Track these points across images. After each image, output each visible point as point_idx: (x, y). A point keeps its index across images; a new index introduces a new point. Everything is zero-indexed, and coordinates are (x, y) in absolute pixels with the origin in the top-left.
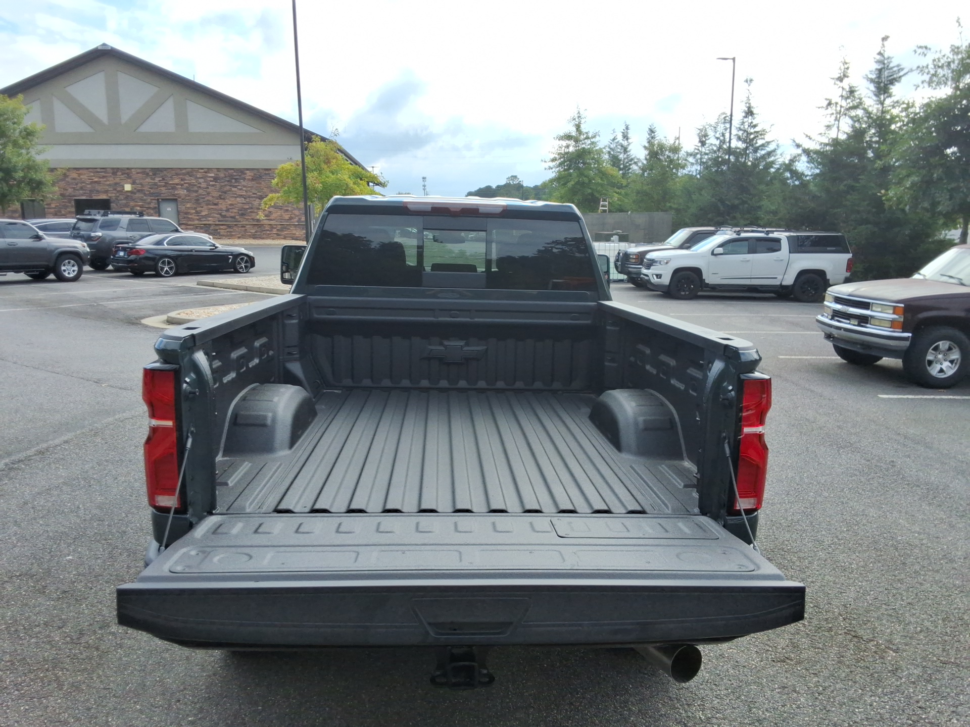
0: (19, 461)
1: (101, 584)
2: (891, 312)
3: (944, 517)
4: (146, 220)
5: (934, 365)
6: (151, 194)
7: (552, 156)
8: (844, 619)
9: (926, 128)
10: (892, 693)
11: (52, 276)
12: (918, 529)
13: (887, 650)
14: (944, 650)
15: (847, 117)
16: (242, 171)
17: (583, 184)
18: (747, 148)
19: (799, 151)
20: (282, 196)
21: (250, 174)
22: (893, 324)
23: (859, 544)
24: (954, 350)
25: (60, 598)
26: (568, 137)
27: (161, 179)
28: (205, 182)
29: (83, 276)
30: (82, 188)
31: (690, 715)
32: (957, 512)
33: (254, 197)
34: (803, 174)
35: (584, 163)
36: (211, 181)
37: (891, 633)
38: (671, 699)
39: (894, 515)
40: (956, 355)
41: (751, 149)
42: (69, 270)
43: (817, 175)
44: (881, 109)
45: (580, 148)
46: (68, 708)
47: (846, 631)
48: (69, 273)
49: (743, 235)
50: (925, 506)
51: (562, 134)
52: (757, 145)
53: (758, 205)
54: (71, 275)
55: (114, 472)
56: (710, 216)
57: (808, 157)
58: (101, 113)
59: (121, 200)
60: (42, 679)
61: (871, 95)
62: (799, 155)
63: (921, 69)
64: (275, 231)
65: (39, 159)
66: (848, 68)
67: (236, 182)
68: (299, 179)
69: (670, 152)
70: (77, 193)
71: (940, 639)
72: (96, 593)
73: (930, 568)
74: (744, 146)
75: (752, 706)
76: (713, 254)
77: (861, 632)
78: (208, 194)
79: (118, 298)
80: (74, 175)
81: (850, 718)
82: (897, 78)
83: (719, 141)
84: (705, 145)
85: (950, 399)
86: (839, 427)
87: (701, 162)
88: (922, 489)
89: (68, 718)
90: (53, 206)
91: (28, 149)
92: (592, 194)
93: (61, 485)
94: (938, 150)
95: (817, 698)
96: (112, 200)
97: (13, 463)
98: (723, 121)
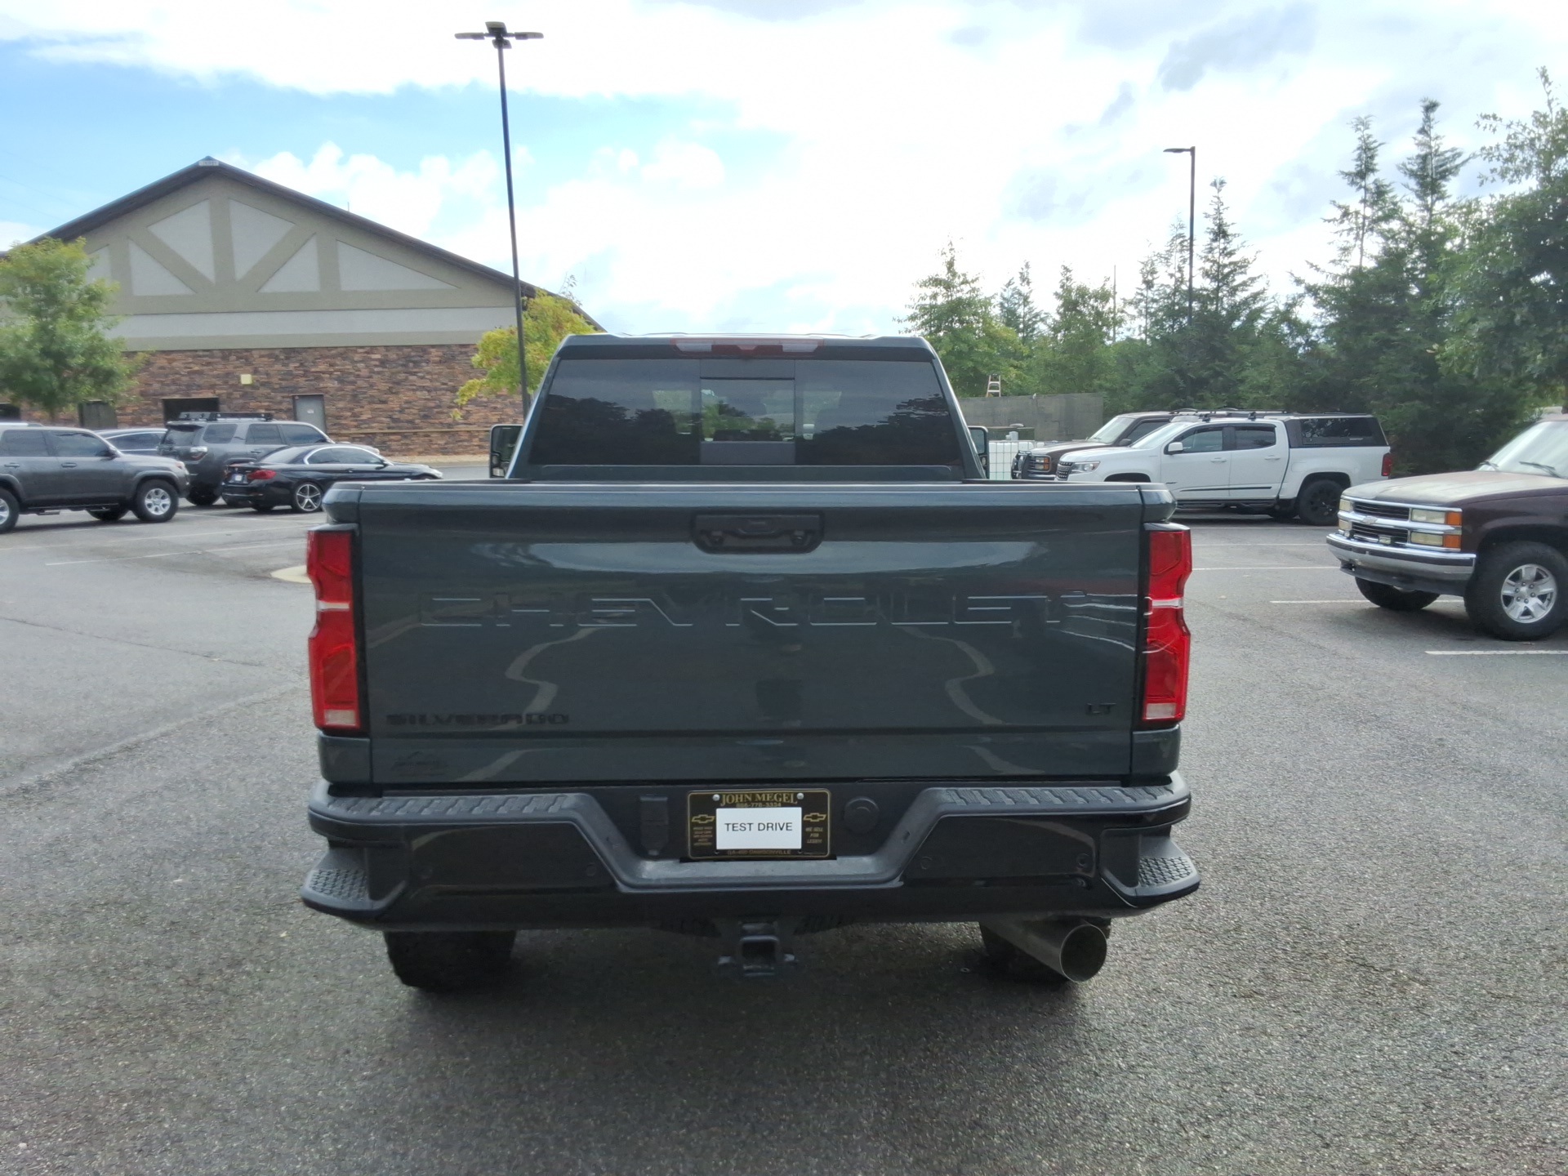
0: (95, 760)
1: (227, 913)
2: (1442, 520)
3: (1515, 811)
4: (276, 425)
5: (1515, 603)
6: (283, 389)
7: (911, 312)
8: (1347, 943)
9: (1502, 244)
10: (1413, 1035)
11: (130, 515)
12: (1473, 827)
13: (1411, 982)
14: (1498, 981)
15: (1375, 234)
16: (423, 350)
17: (960, 355)
18: (1218, 289)
19: (1301, 289)
20: (488, 383)
21: (436, 353)
22: (1446, 540)
23: (1379, 847)
24: (1546, 579)
25: (166, 931)
26: (936, 282)
27: (297, 365)
28: (367, 367)
29: (178, 515)
30: (174, 382)
31: (1104, 1062)
32: (1537, 804)
33: (444, 389)
34: (1308, 325)
35: (961, 322)
36: (376, 366)
37: (1419, 960)
38: (1076, 1043)
39: (1436, 810)
40: (1548, 587)
41: (1225, 290)
42: (156, 504)
43: (1332, 325)
44: (1427, 218)
45: (954, 297)
46: (186, 1063)
47: (1349, 958)
48: (156, 510)
49: (1214, 421)
50: (1485, 797)
51: (926, 278)
52: (1235, 284)
53: (1239, 377)
54: (161, 513)
55: (239, 772)
56: (1163, 396)
57: (1316, 298)
58: (205, 265)
59: (236, 399)
60: (146, 1030)
61: (1412, 196)
62: (1301, 296)
63: (1488, 153)
64: (476, 442)
65: (109, 336)
66: (1372, 157)
67: (415, 367)
68: (515, 353)
69: (1096, 301)
70: (167, 389)
71: (1494, 967)
72: (220, 923)
73: (1488, 877)
74: (1214, 285)
75: (1199, 1051)
76: (1166, 452)
77: (1371, 960)
78: (372, 386)
79: (235, 543)
80: (162, 361)
81: (1346, 1066)
82: (1452, 168)
83: (1173, 279)
84: (1152, 286)
85: (1541, 654)
86: (1360, 695)
87: (1147, 313)
88: (1484, 775)
89: (186, 1074)
90: (129, 410)
91: (92, 321)
92: (974, 369)
93: (160, 790)
94: (1520, 277)
95: (1297, 1042)
96: (221, 399)
97: (85, 763)
98: (1179, 247)
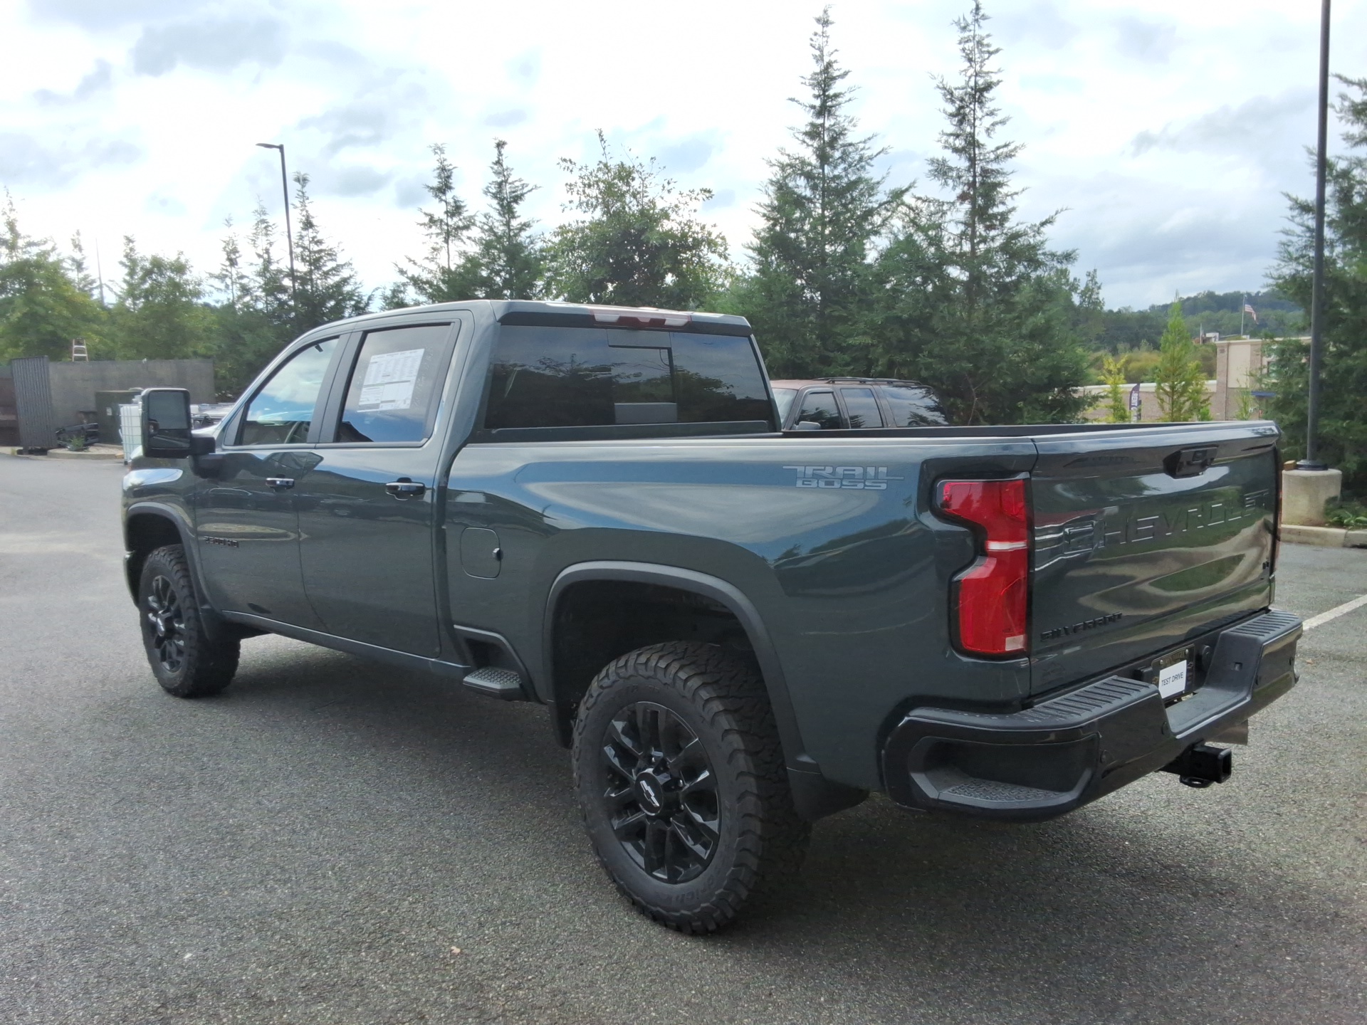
17: (36, 317)
18: (311, 272)
19: (404, 279)
35: (29, 284)
41: (318, 273)
44: (508, 232)
45: (20, 259)
52: (326, 268)
57: (418, 287)
62: (404, 285)
66: (449, 177)
69: (172, 272)
74: (306, 268)
82: (520, 195)
83: (260, 259)
84: (237, 264)
87: (234, 288)
98: (264, 231)
